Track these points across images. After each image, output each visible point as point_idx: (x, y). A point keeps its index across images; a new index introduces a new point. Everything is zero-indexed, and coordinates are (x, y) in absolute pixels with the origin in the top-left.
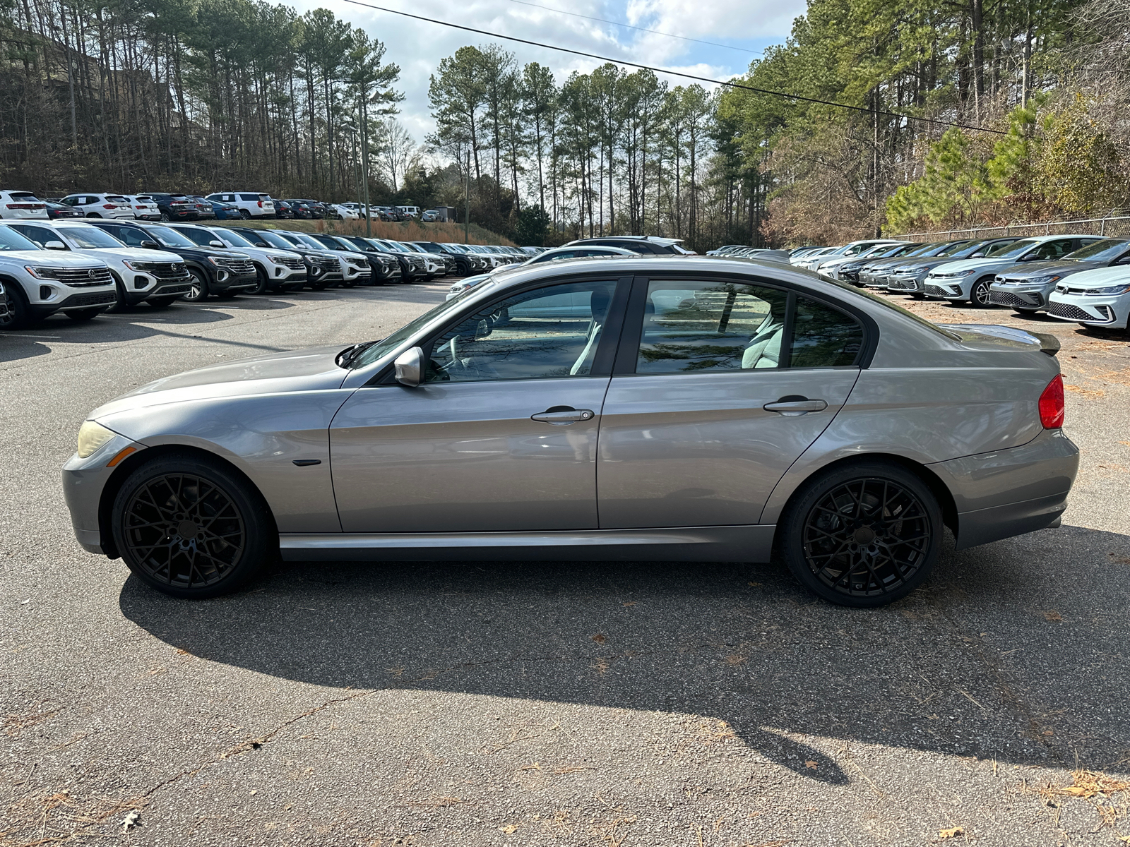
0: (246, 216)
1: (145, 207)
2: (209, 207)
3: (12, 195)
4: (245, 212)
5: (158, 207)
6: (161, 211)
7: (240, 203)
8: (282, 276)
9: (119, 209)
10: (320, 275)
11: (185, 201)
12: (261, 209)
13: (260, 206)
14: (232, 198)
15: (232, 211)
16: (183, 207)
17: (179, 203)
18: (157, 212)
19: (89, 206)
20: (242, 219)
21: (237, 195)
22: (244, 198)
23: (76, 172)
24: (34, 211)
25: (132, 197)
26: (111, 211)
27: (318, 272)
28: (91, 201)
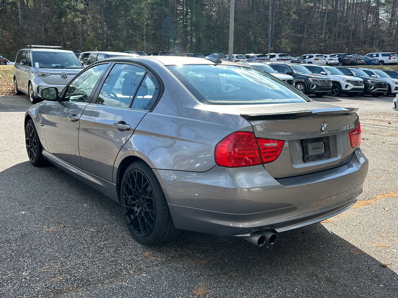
0: (382, 64)
1: (332, 59)
2: (363, 59)
3: (279, 55)
4: (382, 62)
5: (338, 59)
6: (339, 61)
7: (381, 58)
8: (348, 89)
9: (320, 60)
10: (373, 89)
11: (352, 57)
12: (390, 60)
13: (390, 59)
14: (377, 56)
15: (374, 61)
16: (349, 59)
17: (348, 57)
18: (338, 61)
19: (309, 59)
20: (380, 65)
21: (380, 54)
22: (383, 55)
23: (321, 46)
24: (286, 61)
25: (328, 56)
26: (317, 61)
27: (373, 88)
28: (310, 57)
